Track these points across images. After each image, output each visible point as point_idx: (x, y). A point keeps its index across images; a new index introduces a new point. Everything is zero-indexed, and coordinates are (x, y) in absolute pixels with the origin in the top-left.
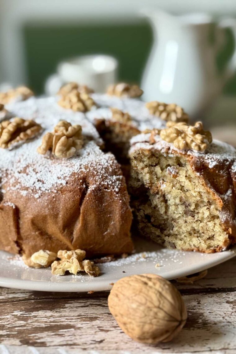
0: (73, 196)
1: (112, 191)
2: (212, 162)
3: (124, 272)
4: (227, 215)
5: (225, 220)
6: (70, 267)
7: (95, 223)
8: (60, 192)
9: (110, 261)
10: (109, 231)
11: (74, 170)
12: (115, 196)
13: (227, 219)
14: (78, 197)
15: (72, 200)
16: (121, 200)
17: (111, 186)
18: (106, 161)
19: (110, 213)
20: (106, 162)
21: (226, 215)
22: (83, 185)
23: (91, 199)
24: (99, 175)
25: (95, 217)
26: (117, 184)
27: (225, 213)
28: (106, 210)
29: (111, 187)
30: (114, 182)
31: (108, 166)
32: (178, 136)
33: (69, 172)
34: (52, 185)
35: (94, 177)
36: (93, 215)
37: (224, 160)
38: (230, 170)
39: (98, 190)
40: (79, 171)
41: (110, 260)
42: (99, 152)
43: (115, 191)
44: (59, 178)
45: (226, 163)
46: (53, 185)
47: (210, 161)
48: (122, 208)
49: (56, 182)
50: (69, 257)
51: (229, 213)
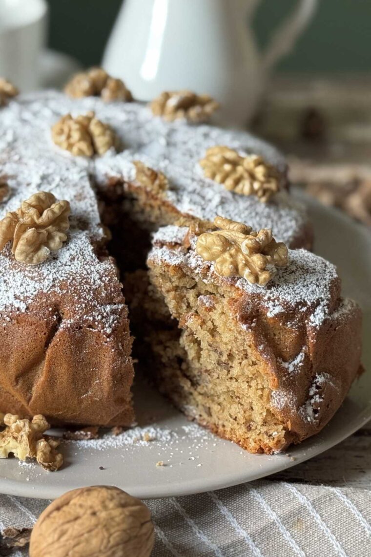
0: (35, 332)
1: (100, 332)
2: (274, 306)
3: (102, 468)
4: (288, 398)
5: (282, 407)
6: (16, 448)
7: (68, 378)
8: (14, 322)
9: (91, 439)
10: (90, 393)
11: (42, 287)
12: (105, 340)
13: (287, 406)
14: (42, 336)
15: (33, 338)
16: (113, 347)
17: (99, 324)
18: (98, 276)
19: (95, 365)
20: (99, 279)
21: (286, 399)
22: (52, 316)
23: (64, 341)
24: (81, 304)
25: (68, 369)
26: (111, 321)
27: (285, 393)
28: (88, 361)
29: (100, 326)
30: (106, 317)
31: (100, 286)
32: (224, 251)
33: (34, 290)
34: (4, 306)
35: (72, 305)
36: (65, 366)
37: (298, 304)
38: (306, 321)
39: (77, 328)
40: (49, 290)
41: (89, 437)
42: (92, 257)
43: (105, 333)
44: (16, 297)
45: (301, 308)
46: (6, 307)
47: (271, 303)
48: (114, 361)
49: (11, 302)
50: (19, 430)
51: (292, 396)
